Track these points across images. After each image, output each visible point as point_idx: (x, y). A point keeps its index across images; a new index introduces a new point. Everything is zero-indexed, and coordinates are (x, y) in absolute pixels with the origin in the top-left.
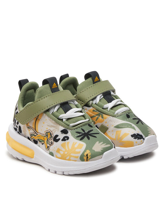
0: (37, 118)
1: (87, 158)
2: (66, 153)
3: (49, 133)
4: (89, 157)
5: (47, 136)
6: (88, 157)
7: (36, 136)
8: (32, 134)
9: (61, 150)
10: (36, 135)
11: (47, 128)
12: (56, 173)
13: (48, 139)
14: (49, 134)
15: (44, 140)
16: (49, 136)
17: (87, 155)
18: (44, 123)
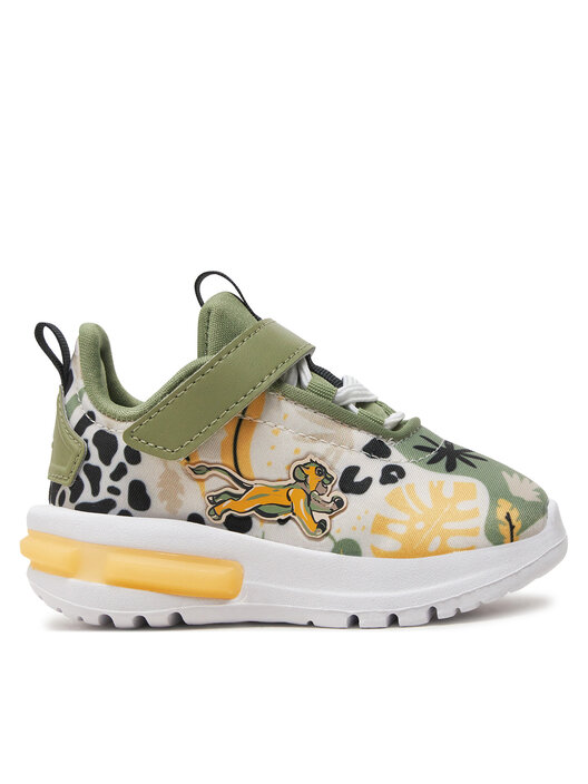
0: (241, 420)
1: (512, 527)
2: (420, 526)
3: (313, 467)
4: (518, 525)
5: (305, 482)
6: (514, 522)
7: (240, 496)
8: (218, 496)
9: (396, 521)
10: (241, 491)
11: (297, 451)
12: (394, 621)
13: (309, 496)
14: (311, 472)
15: (289, 504)
16: (313, 479)
17: (508, 517)
18: (276, 433)
